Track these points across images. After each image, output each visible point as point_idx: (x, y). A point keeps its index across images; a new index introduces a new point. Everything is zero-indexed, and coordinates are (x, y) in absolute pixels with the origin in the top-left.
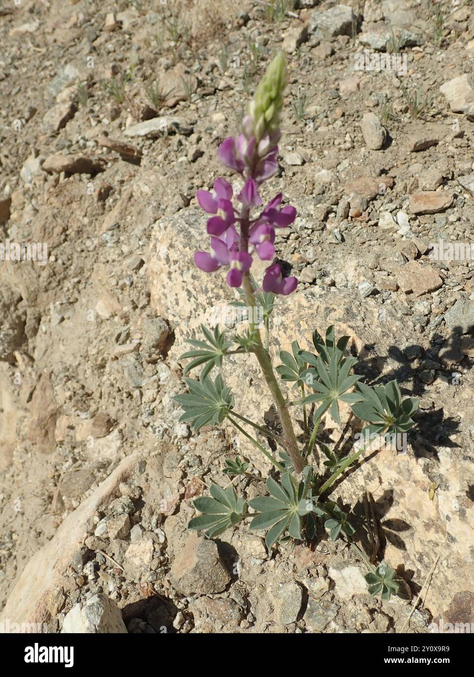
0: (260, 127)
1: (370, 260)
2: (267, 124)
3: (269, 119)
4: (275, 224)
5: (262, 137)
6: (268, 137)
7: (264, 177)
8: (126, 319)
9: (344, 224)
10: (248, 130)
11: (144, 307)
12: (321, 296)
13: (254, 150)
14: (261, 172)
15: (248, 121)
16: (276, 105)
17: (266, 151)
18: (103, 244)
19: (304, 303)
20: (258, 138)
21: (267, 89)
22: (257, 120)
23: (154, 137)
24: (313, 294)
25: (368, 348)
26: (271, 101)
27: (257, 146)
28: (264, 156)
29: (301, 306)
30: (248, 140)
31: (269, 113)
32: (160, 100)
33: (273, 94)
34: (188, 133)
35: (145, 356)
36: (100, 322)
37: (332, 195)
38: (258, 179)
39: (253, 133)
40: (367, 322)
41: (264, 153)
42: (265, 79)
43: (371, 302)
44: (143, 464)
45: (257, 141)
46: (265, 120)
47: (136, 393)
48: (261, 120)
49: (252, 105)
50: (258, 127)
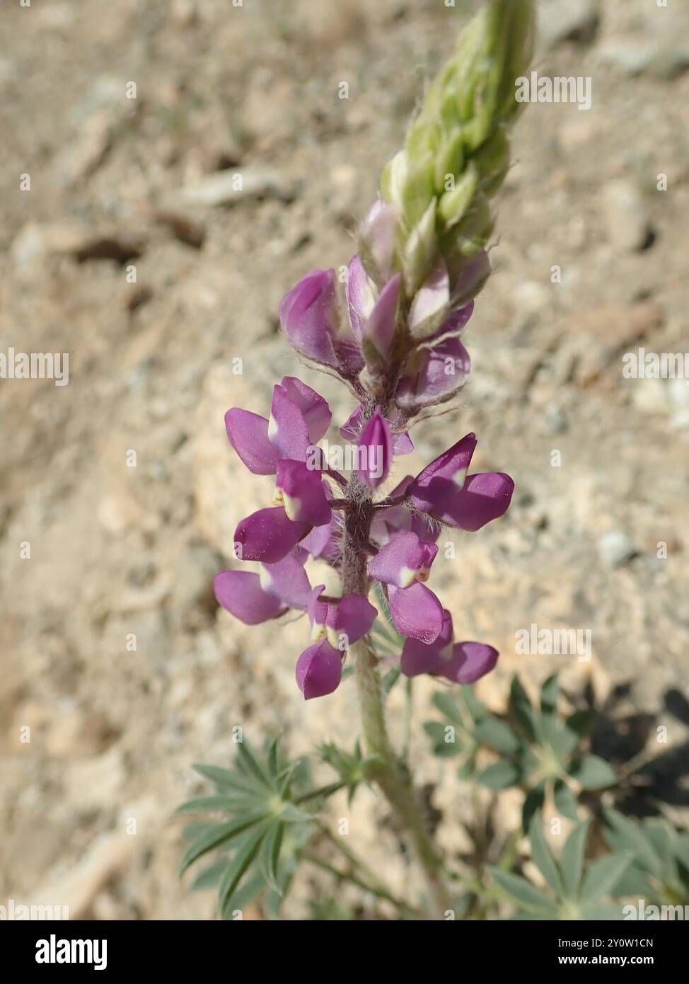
0: (421, 244)
1: (622, 479)
2: (444, 235)
3: (452, 221)
4: (446, 518)
5: (427, 277)
6: (445, 281)
7: (422, 398)
8: (150, 540)
9: (567, 395)
10: (379, 252)
11: (183, 524)
12: (523, 555)
13: (397, 316)
14: (416, 383)
15: (380, 222)
16: (482, 173)
17: (436, 324)
18: (125, 392)
19: (487, 569)
20: (410, 280)
21: (455, 113)
22: (411, 219)
23: (229, 205)
24: (504, 550)
25: (621, 691)
26: (467, 156)
27: (407, 304)
28: (431, 338)
29: (479, 577)
30: (380, 283)
31: (457, 197)
32: (247, 141)
33: (476, 131)
34: (289, 201)
35: (177, 619)
36: (108, 538)
37: (545, 334)
38: (405, 400)
39: (394, 262)
40: (620, 626)
41: (429, 332)
42: (450, 76)
43: (627, 582)
44: (148, 857)
45: (409, 290)
46: (439, 222)
47: (157, 685)
48: (425, 223)
49: (399, 169)
50: (412, 244)
